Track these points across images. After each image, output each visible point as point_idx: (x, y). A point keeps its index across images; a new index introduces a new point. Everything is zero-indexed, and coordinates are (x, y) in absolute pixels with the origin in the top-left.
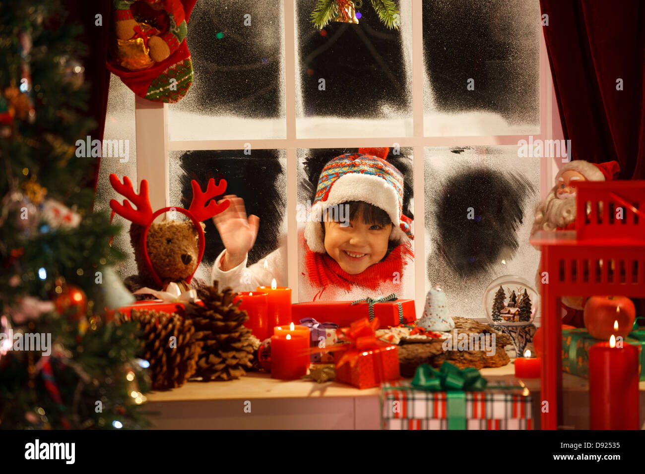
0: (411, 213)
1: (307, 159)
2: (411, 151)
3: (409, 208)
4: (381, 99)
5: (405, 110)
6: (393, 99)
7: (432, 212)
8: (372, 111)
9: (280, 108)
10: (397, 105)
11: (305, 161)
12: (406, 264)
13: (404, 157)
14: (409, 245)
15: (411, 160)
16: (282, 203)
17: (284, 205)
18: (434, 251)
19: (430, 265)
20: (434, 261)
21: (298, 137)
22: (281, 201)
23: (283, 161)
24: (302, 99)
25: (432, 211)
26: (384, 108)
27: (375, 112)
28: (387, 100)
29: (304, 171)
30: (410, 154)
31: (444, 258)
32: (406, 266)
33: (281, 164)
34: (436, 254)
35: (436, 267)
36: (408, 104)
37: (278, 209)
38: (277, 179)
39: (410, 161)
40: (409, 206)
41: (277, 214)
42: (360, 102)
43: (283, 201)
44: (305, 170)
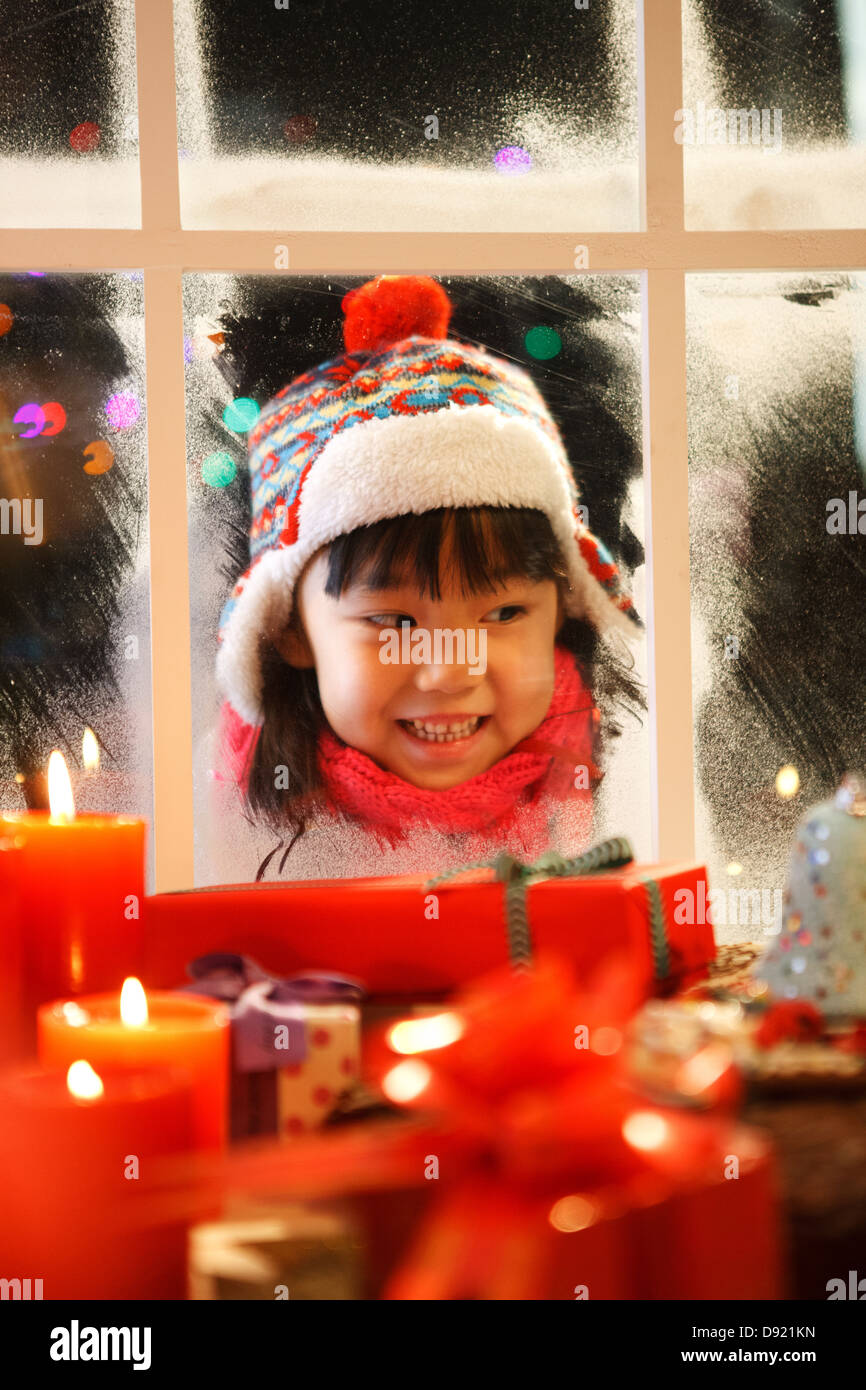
0: (631, 536)
1: (226, 320)
2: (631, 293)
3: (624, 518)
4: (516, 88)
5: (608, 135)
6: (564, 90)
7: (712, 533)
8: (479, 135)
9: (116, 116)
10: (576, 112)
11: (220, 329)
12: (615, 733)
13: (606, 317)
14: (625, 662)
15: (633, 330)
16: (131, 495)
17: (138, 506)
18: (723, 684)
19: (707, 736)
20: (723, 723)
21: (187, 224)
22: (126, 485)
23: (129, 327)
24: (205, 82)
25: (715, 528)
26: (528, 126)
27: (492, 140)
28: (538, 94)
29: (215, 370)
30: (628, 307)
31: (759, 709)
32: (616, 742)
33: (124, 340)
34: (730, 693)
35: (732, 746)
36: (619, 111)
37: (113, 520)
38: (107, 398)
39: (627, 333)
40: (624, 510)
41: (108, 538)
42: (433, 100)
43: (133, 487)
44: (221, 367)
